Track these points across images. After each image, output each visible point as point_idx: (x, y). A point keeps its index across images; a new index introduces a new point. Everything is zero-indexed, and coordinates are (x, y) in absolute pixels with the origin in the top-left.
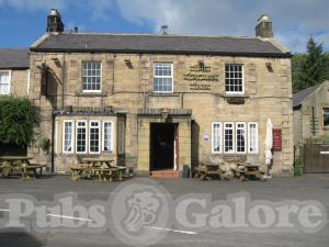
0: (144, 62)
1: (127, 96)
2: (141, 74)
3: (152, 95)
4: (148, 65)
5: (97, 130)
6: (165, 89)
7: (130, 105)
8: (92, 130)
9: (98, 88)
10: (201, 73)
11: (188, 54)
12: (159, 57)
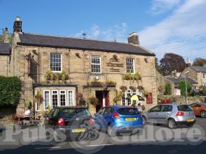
0: (86, 55)
1: (77, 75)
2: (84, 62)
3: (91, 74)
4: (88, 57)
5: (64, 96)
6: (97, 71)
7: (79, 80)
8: (61, 96)
9: (60, 70)
10: (115, 63)
11: (108, 51)
12: (94, 52)
